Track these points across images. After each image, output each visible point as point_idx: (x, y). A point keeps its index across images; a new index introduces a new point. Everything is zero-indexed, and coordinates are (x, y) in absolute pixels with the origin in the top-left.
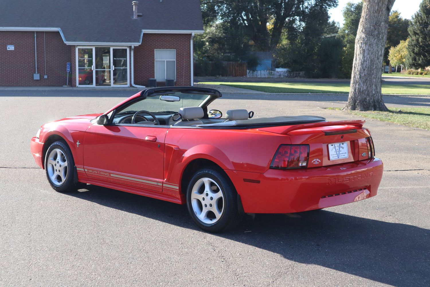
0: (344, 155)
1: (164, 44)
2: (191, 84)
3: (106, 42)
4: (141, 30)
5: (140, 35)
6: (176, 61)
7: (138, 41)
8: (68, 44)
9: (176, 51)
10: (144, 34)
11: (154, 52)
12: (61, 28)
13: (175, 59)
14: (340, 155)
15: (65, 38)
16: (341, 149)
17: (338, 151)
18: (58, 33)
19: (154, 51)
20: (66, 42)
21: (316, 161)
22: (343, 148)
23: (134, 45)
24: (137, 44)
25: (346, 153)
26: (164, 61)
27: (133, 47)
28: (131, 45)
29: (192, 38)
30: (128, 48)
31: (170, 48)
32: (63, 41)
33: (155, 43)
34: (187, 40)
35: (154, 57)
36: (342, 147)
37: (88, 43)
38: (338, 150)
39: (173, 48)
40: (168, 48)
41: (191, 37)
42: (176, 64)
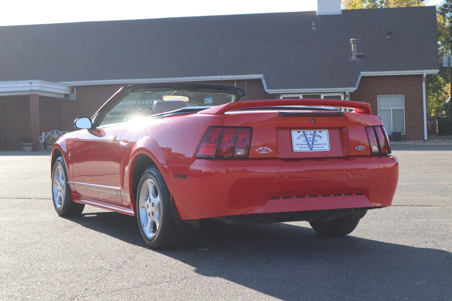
0: (323, 147)
1: (390, 89)
2: (424, 138)
3: (315, 88)
4: (360, 73)
5: (357, 79)
6: (405, 110)
7: (354, 86)
8: (270, 92)
9: (405, 96)
10: (362, 77)
11: (377, 99)
12: (263, 74)
13: (403, 107)
14: (314, 146)
15: (267, 86)
16: (316, 138)
17: (311, 141)
18: (260, 80)
19: (377, 97)
20: (267, 90)
21: (264, 149)
22: (321, 137)
23: (349, 90)
24: (353, 89)
25: (326, 144)
26: (390, 110)
27: (347, 93)
28: (345, 90)
29: (424, 79)
30: (342, 94)
31: (397, 94)
32: (264, 89)
33: (378, 88)
34: (418, 82)
35: (377, 105)
36: (319, 136)
37: (293, 90)
38: (312, 139)
39: (401, 94)
40: (394, 94)
41: (422, 79)
42: (405, 113)
